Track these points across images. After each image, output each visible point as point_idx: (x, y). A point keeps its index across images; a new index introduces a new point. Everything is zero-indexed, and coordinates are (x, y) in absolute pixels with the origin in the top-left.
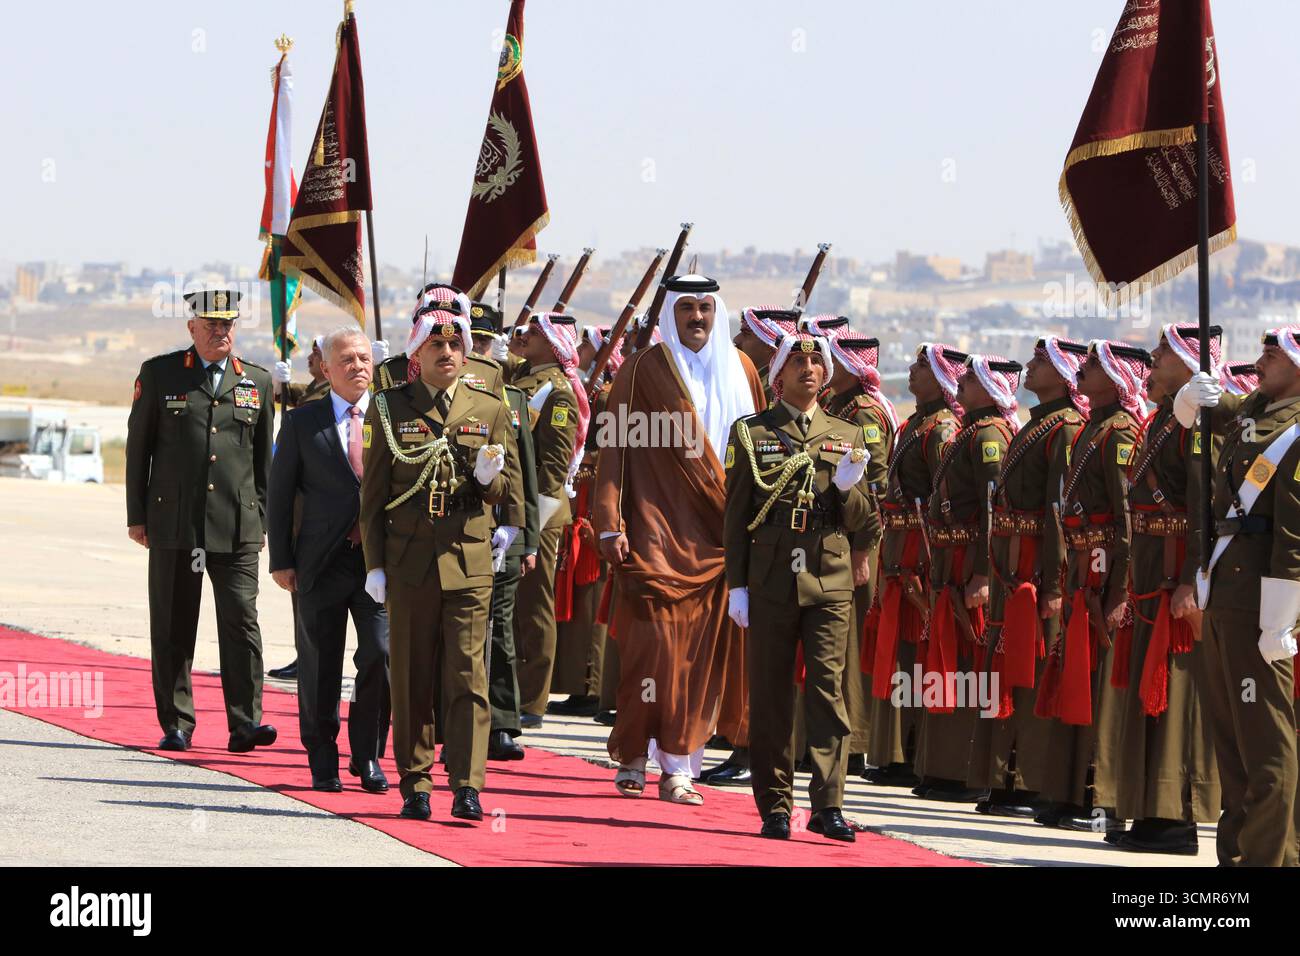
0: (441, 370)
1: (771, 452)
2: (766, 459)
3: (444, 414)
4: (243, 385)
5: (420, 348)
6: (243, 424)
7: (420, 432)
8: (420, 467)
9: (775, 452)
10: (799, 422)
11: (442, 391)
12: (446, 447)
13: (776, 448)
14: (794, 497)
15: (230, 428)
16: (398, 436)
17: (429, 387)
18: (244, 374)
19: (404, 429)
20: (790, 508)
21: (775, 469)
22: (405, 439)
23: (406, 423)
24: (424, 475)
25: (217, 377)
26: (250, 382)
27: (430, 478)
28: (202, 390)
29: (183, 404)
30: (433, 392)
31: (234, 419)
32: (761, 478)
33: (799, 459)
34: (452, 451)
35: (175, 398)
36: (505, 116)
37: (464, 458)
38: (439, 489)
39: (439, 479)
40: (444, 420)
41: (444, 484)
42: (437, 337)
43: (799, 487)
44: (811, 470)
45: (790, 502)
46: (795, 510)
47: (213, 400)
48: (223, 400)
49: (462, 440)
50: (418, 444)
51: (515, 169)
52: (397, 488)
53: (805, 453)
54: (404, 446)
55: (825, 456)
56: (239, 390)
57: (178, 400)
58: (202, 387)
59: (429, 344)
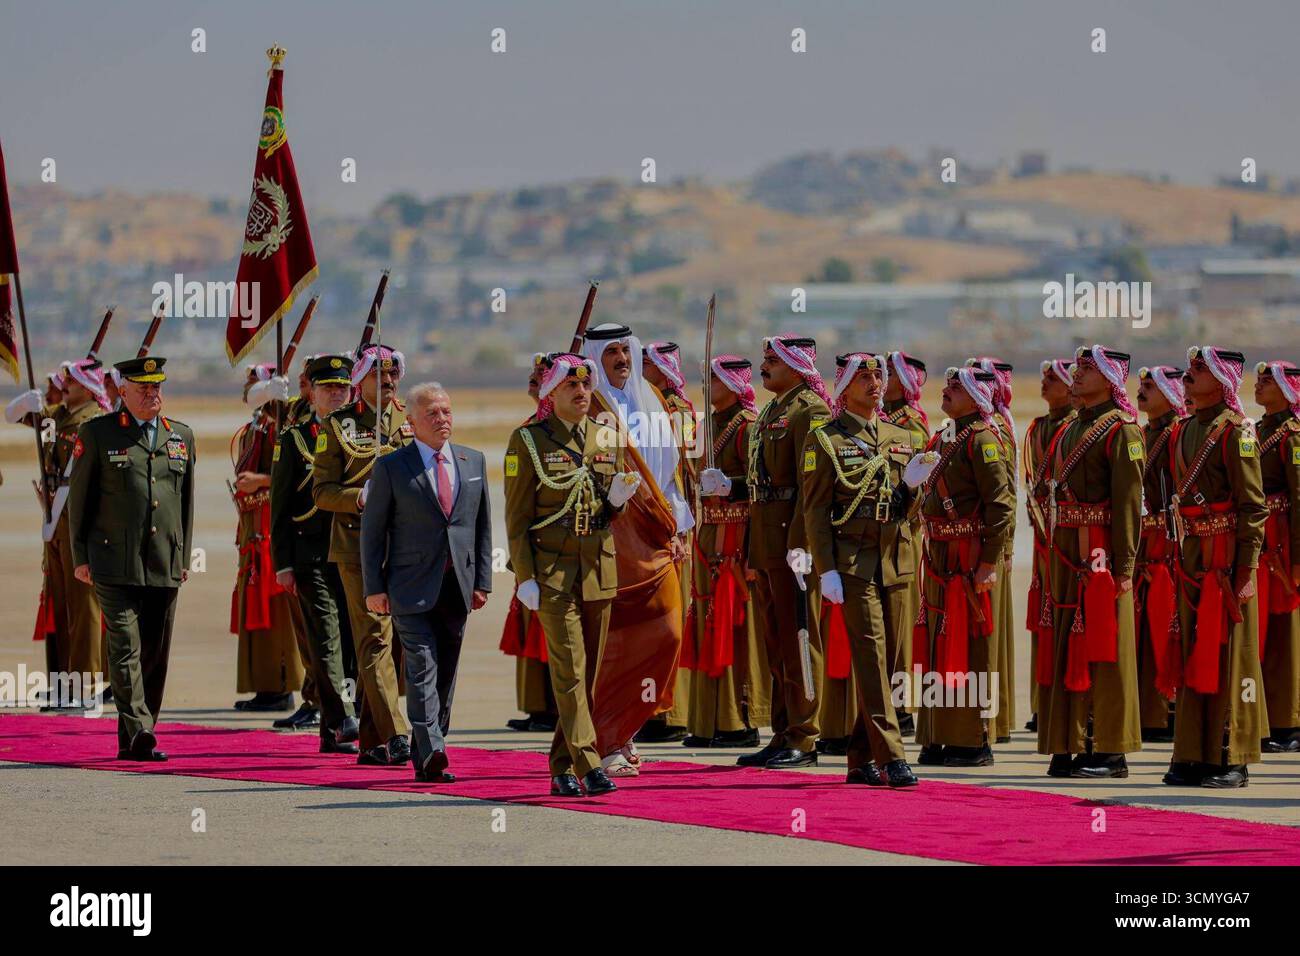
0: (578, 406)
1: (851, 456)
2: (848, 462)
3: (582, 446)
4: (172, 440)
5: (555, 389)
6: (177, 473)
7: (564, 461)
8: (567, 493)
9: (855, 456)
10: (868, 429)
11: (576, 426)
12: (587, 475)
13: (855, 452)
14: (877, 492)
15: (166, 477)
16: (545, 466)
17: (565, 423)
18: (172, 430)
19: (550, 458)
20: (874, 503)
21: (856, 471)
22: (551, 467)
23: (551, 454)
24: (571, 499)
25: (151, 433)
26: (179, 437)
27: (575, 502)
28: (139, 445)
29: (125, 458)
30: (569, 427)
31: (169, 469)
32: (846, 478)
33: (876, 462)
34: (591, 478)
35: (117, 452)
36: (275, 180)
37: (600, 483)
38: (583, 510)
39: (582, 501)
40: (582, 451)
41: (586, 506)
42: (573, 379)
43: (879, 485)
44: (887, 469)
45: (873, 498)
46: (878, 504)
47: (150, 454)
48: (159, 453)
49: (598, 468)
50: (563, 472)
51: (286, 228)
52: (543, 511)
53: (880, 456)
54: (551, 474)
55: (895, 457)
56: (170, 444)
57: (119, 454)
58: (140, 442)
59: (564, 384)
